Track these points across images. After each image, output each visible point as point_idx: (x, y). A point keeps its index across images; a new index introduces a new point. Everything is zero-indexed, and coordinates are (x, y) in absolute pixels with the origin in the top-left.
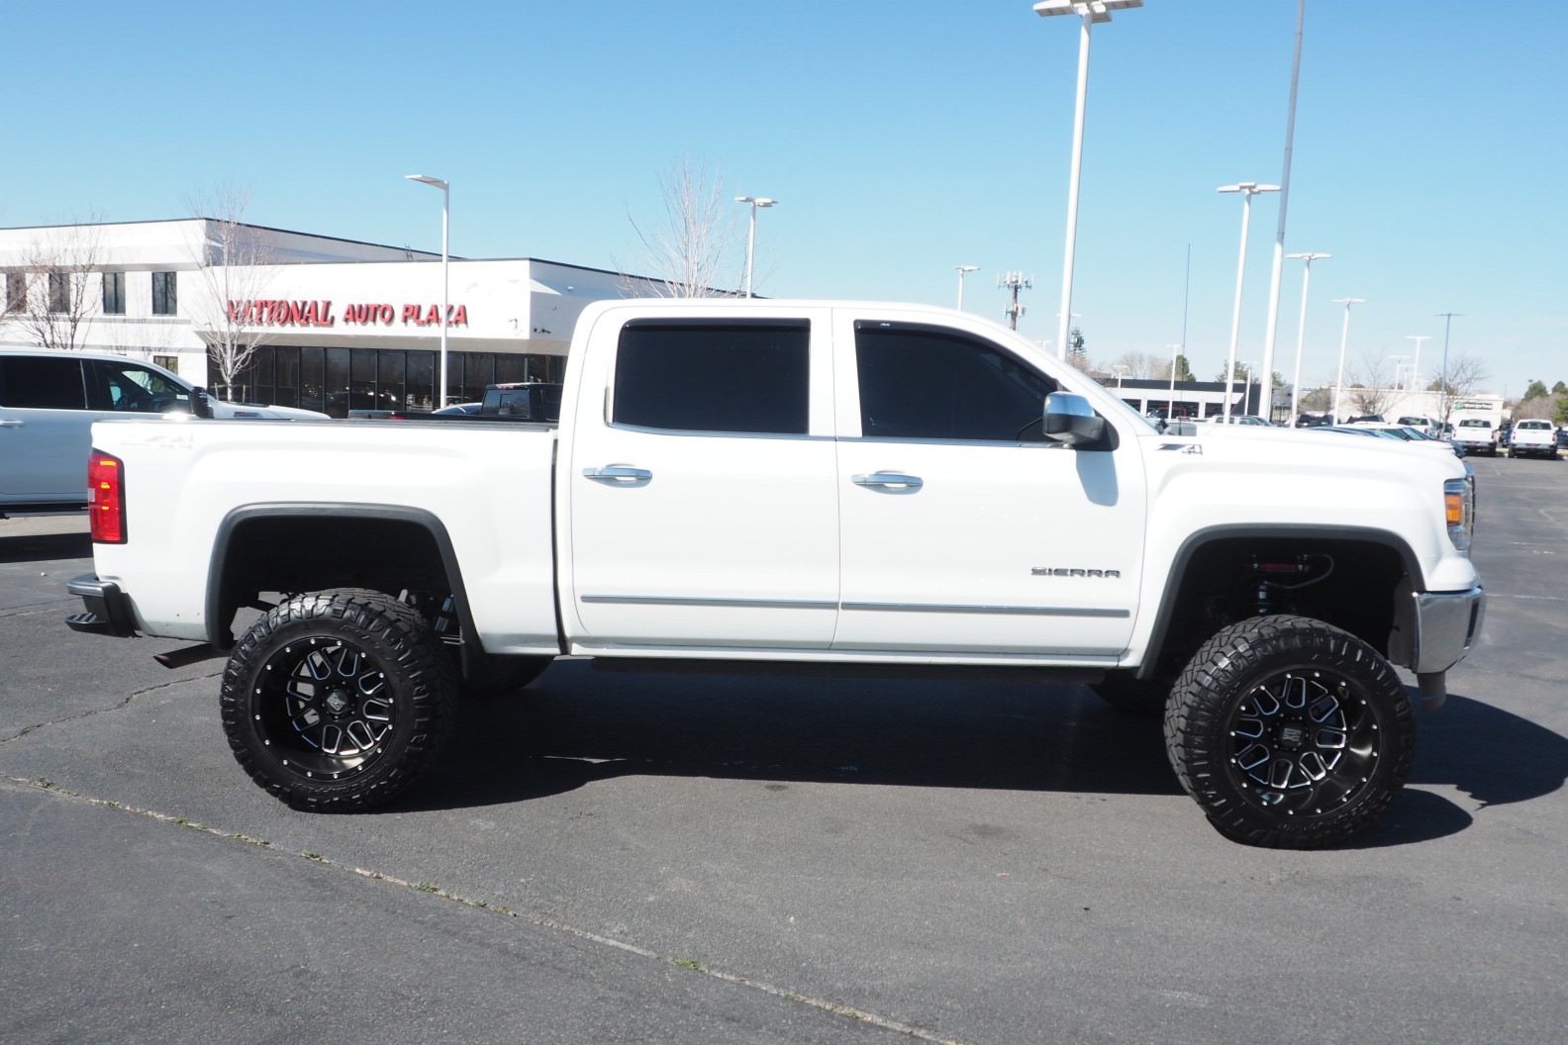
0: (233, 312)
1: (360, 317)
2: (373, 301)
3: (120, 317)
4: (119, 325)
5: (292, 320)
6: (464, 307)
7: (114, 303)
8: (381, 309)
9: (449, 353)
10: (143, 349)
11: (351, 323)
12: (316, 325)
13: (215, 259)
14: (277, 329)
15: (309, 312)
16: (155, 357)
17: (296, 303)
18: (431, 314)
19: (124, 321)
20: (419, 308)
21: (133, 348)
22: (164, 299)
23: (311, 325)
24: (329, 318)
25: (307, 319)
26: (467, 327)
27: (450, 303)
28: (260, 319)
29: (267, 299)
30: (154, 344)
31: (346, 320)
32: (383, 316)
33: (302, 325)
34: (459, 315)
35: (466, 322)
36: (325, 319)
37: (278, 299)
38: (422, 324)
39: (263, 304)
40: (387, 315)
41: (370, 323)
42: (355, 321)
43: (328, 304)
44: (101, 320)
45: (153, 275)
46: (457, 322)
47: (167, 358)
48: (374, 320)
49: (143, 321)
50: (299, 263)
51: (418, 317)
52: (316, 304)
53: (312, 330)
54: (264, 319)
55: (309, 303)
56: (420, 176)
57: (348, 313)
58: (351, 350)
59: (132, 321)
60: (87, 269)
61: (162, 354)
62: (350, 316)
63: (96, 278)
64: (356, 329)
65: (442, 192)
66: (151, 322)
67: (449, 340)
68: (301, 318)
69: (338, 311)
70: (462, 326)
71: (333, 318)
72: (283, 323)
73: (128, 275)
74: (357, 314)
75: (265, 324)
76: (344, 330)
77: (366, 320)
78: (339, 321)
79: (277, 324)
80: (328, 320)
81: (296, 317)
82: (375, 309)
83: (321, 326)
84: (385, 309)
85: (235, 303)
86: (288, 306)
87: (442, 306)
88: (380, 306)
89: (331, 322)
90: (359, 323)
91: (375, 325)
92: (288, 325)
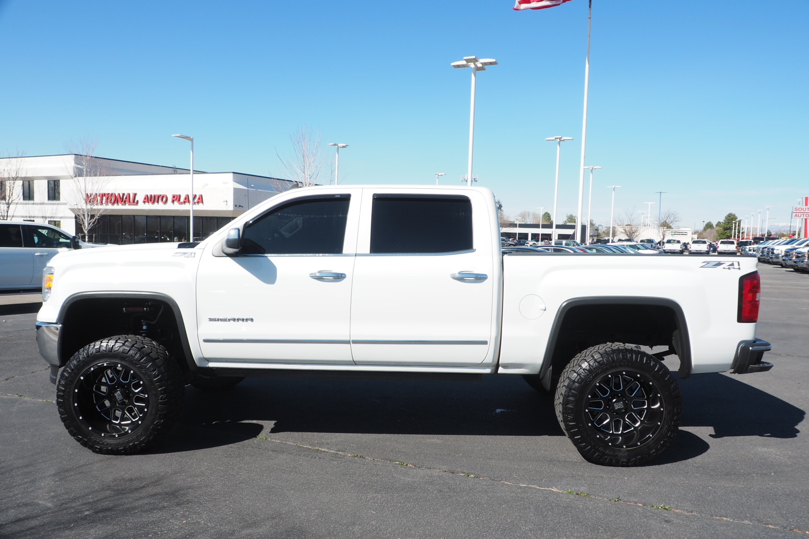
0: (89, 199)
1: (151, 201)
2: (157, 193)
3: (31, 202)
4: (30, 206)
5: (118, 202)
6: (202, 196)
7: (28, 195)
8: (161, 197)
9: (194, 217)
10: (43, 217)
11: (147, 204)
12: (129, 205)
13: (79, 173)
14: (110, 207)
15: (126, 198)
16: (49, 221)
17: (119, 194)
18: (186, 199)
19: (33, 204)
20: (180, 196)
21: (38, 217)
22: (54, 192)
23: (127, 204)
24: (136, 201)
25: (125, 202)
26: (203, 204)
27: (194, 193)
28: (102, 202)
29: (106, 192)
30: (48, 215)
31: (144, 202)
32: (162, 200)
33: (122, 205)
34: (199, 199)
35: (202, 202)
36: (134, 202)
37: (110, 193)
38: (181, 203)
39: (103, 195)
40: (164, 199)
41: (156, 204)
42: (148, 202)
43: (135, 195)
44: (21, 204)
45: (48, 181)
46: (198, 202)
47: (55, 221)
48: (158, 202)
49: (43, 204)
50: (121, 175)
51: (179, 200)
52: (129, 194)
53: (127, 207)
54: (104, 202)
55: (126, 194)
56: (179, 135)
57: (145, 199)
58: (147, 216)
59: (37, 204)
60: (15, 179)
61: (52, 219)
62: (146, 200)
63: (19, 183)
64: (149, 207)
65: (190, 142)
66: (46, 204)
67: (194, 211)
68: (122, 201)
69: (140, 198)
70: (201, 204)
71: (138, 201)
72: (113, 204)
73: (35, 181)
74: (150, 199)
75: (104, 205)
76: (143, 207)
77: (154, 202)
78: (141, 202)
79: (110, 204)
80: (135, 202)
81: (120, 201)
82: (158, 197)
83: (132, 205)
84: (163, 196)
85: (89, 195)
86: (116, 196)
87: (191, 195)
88: (160, 195)
89: (137, 203)
90: (150, 204)
91: (158, 204)
92: (115, 205)
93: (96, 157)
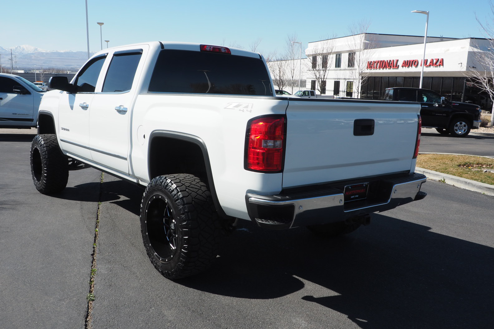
0: (370, 65)
1: (407, 65)
2: (412, 59)
3: (339, 69)
5: (386, 67)
6: (443, 59)
7: (338, 64)
8: (414, 61)
10: (344, 79)
11: (404, 67)
12: (393, 69)
13: (367, 47)
14: (381, 71)
15: (391, 64)
16: (347, 82)
17: (387, 61)
19: (340, 70)
20: (427, 60)
21: (342, 79)
22: (351, 63)
23: (392, 69)
24: (397, 65)
25: (390, 67)
26: (443, 67)
29: (380, 60)
30: (347, 77)
31: (403, 66)
32: (415, 64)
33: (389, 69)
34: (441, 62)
36: (396, 67)
37: (382, 60)
38: (427, 66)
39: (378, 62)
40: (416, 64)
41: (410, 67)
42: (405, 66)
43: (397, 61)
44: (334, 70)
45: (349, 54)
46: (440, 65)
47: (351, 82)
48: (412, 66)
49: (345, 70)
50: (391, 47)
51: (426, 64)
52: (394, 61)
54: (378, 67)
55: (392, 61)
56: (415, 11)
57: (403, 64)
58: (404, 77)
59: (342, 70)
60: (330, 53)
61: (349, 80)
62: (404, 65)
63: (334, 56)
64: (406, 70)
65: (426, 15)
66: (347, 70)
69: (400, 63)
70: (441, 67)
71: (399, 66)
72: (383, 68)
73: (342, 54)
75: (378, 69)
76: (402, 70)
77: (409, 66)
78: (400, 67)
79: (381, 69)
80: (397, 67)
81: (387, 66)
82: (412, 62)
83: (395, 69)
84: (416, 61)
85: (370, 62)
86: (385, 62)
87: (435, 59)
88: (414, 60)
89: (398, 67)
90: (406, 67)
91: (412, 68)
92: (385, 69)
93: (380, 34)
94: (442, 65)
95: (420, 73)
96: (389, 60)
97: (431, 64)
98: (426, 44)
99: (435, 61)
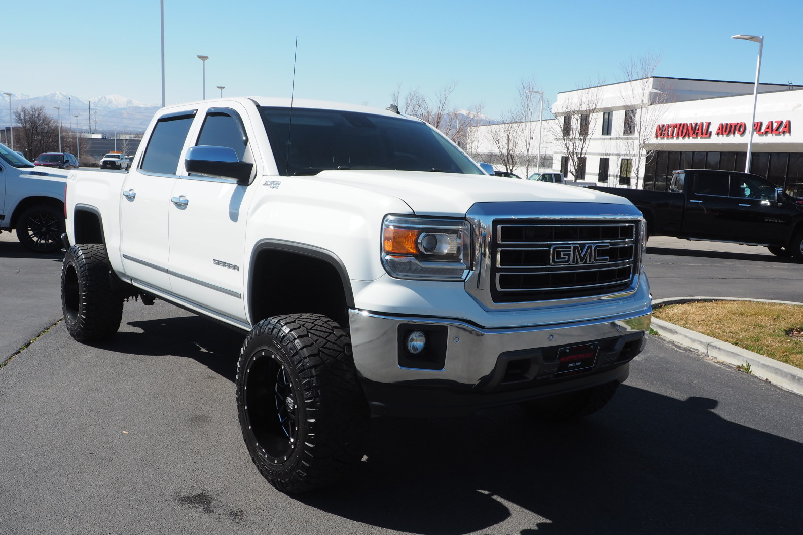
0: (662, 131)
1: (726, 132)
2: (734, 121)
3: (608, 137)
4: (608, 141)
5: (689, 135)
6: (789, 122)
7: (607, 129)
8: (738, 126)
10: (617, 155)
11: (721, 136)
12: (701, 138)
13: (656, 99)
14: (681, 141)
15: (698, 130)
16: (622, 159)
17: (692, 124)
18: (768, 128)
19: (610, 139)
20: (761, 123)
21: (613, 154)
22: (629, 127)
23: (699, 137)
24: (709, 132)
25: (696, 135)
26: (790, 135)
28: (672, 135)
29: (679, 122)
30: (622, 152)
31: (718, 134)
32: (739, 131)
33: (694, 138)
34: (786, 127)
35: (790, 132)
36: (706, 134)
37: (682, 123)
38: (762, 134)
39: (675, 126)
40: (741, 129)
41: (732, 135)
42: (723, 134)
43: (709, 124)
44: (601, 139)
45: (626, 111)
46: (784, 132)
47: (628, 160)
48: (734, 134)
49: (618, 139)
51: (760, 130)
52: (702, 124)
53: (699, 141)
54: (674, 135)
55: (699, 124)
56: (739, 36)
57: (719, 129)
58: (721, 153)
59: (614, 139)
60: (593, 111)
61: (625, 157)
62: (720, 131)
63: (600, 116)
64: (724, 140)
65: (758, 44)
66: (622, 139)
68: (694, 134)
69: (713, 129)
70: (787, 135)
71: (711, 132)
72: (684, 137)
73: (614, 112)
74: (726, 129)
75: (675, 138)
76: (717, 140)
77: (729, 134)
78: (714, 135)
79: (681, 138)
80: (708, 134)
81: (691, 133)
82: (735, 126)
83: (705, 138)
84: (741, 125)
85: (661, 127)
86: (688, 126)
87: (775, 122)
88: (738, 123)
89: (710, 135)
90: (725, 136)
91: (734, 136)
92: (687, 138)
93: (679, 79)
94: (788, 131)
95: (746, 145)
96: (693, 122)
97: (768, 130)
98: (758, 95)
99: (775, 125)
